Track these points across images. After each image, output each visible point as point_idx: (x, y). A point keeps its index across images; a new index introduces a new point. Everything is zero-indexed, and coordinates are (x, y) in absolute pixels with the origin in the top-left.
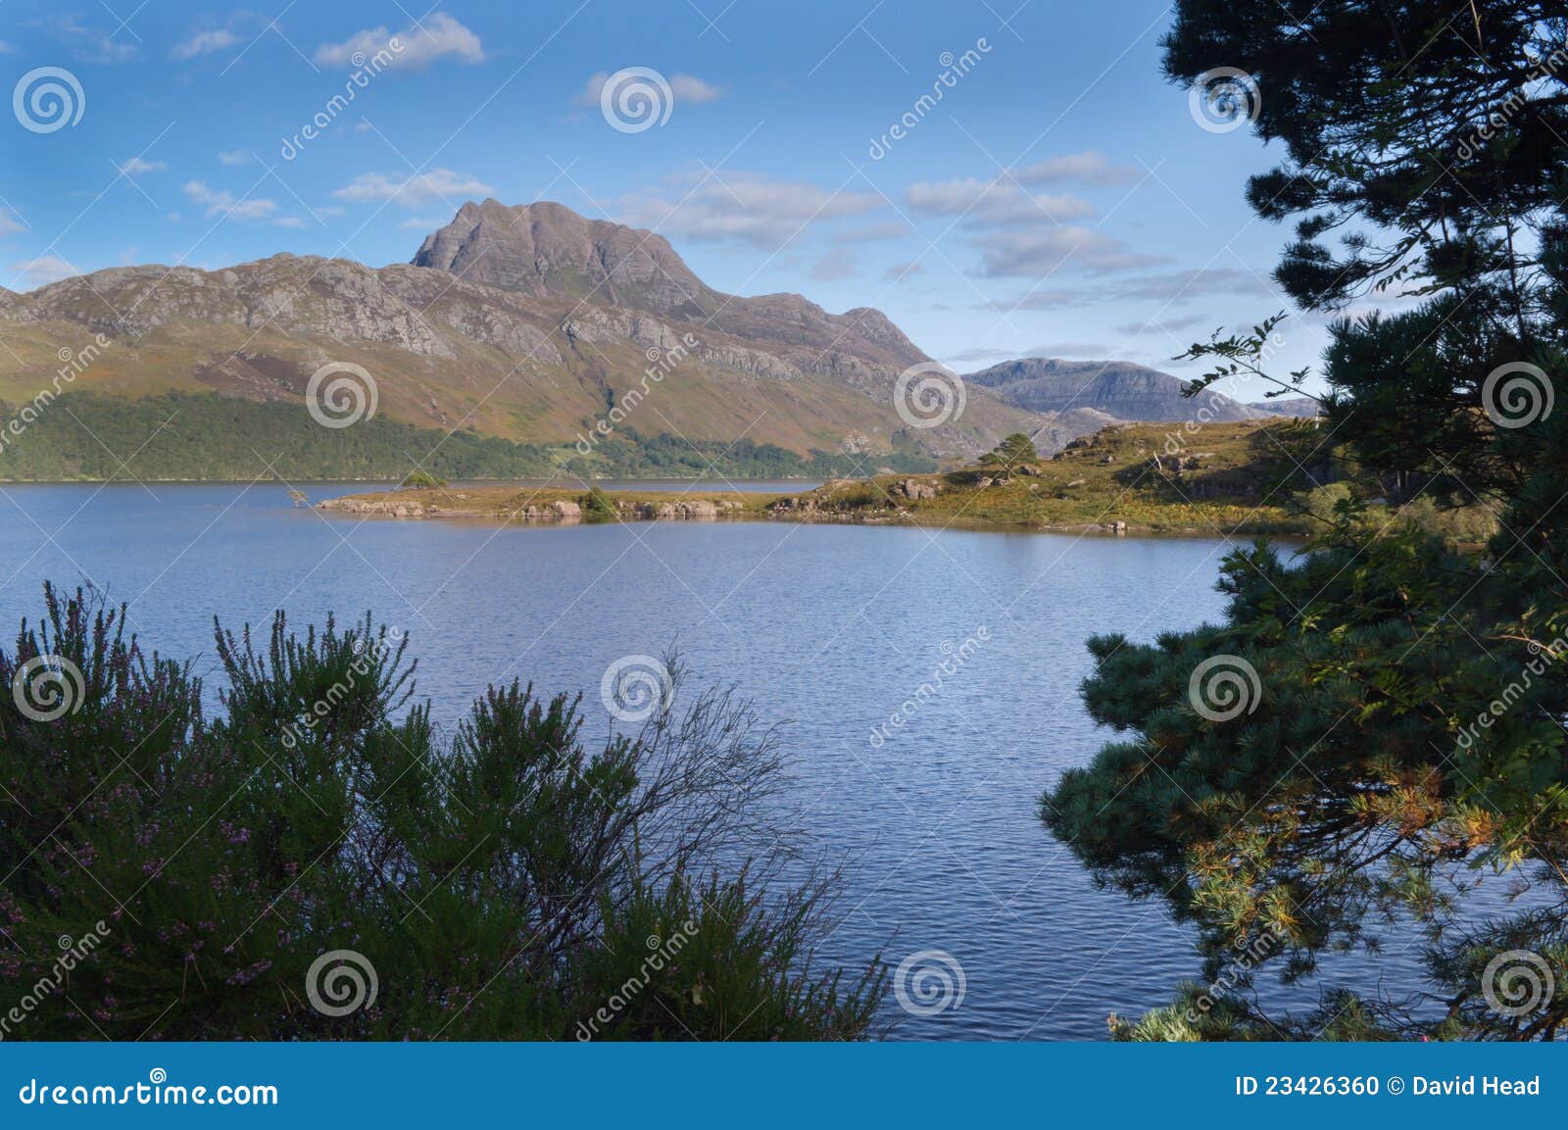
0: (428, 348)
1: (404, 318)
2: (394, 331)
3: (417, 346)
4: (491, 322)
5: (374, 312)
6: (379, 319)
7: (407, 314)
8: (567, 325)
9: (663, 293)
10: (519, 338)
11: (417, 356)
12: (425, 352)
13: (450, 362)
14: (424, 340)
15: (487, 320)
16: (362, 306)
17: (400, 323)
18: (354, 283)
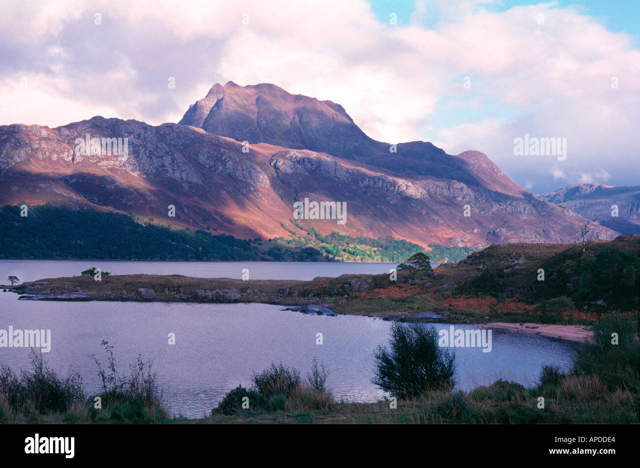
0: (184, 176)
1: (170, 157)
2: (163, 166)
3: (177, 175)
4: (225, 159)
5: (151, 153)
6: (154, 158)
7: (172, 155)
8: (274, 162)
9: (339, 141)
10: (243, 170)
11: (177, 181)
12: (182, 179)
13: (197, 185)
14: (182, 171)
15: (223, 158)
16: (143, 150)
17: (167, 160)
18: (139, 135)
